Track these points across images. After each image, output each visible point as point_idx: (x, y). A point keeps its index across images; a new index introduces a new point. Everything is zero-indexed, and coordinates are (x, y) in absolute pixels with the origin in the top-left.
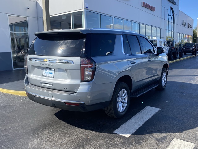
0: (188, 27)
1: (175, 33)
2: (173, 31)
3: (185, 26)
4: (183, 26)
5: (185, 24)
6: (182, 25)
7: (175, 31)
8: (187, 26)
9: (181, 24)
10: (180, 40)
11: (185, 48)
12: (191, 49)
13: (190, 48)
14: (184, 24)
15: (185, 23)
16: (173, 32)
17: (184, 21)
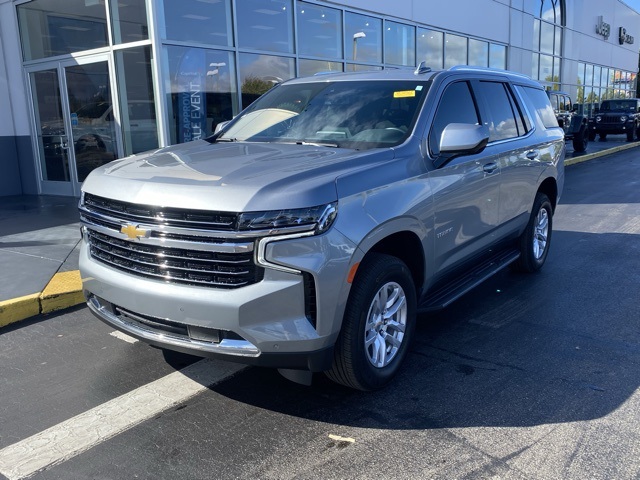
0: (621, 42)
1: (567, 64)
2: (557, 53)
3: (606, 37)
4: (601, 37)
5: (608, 31)
6: (597, 32)
7: (567, 54)
8: (614, 36)
9: (591, 30)
10: (596, 91)
11: (602, 117)
12: (623, 119)
13: (620, 117)
14: (602, 31)
15: (608, 27)
16: (557, 60)
17: (605, 21)
